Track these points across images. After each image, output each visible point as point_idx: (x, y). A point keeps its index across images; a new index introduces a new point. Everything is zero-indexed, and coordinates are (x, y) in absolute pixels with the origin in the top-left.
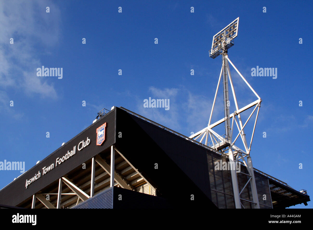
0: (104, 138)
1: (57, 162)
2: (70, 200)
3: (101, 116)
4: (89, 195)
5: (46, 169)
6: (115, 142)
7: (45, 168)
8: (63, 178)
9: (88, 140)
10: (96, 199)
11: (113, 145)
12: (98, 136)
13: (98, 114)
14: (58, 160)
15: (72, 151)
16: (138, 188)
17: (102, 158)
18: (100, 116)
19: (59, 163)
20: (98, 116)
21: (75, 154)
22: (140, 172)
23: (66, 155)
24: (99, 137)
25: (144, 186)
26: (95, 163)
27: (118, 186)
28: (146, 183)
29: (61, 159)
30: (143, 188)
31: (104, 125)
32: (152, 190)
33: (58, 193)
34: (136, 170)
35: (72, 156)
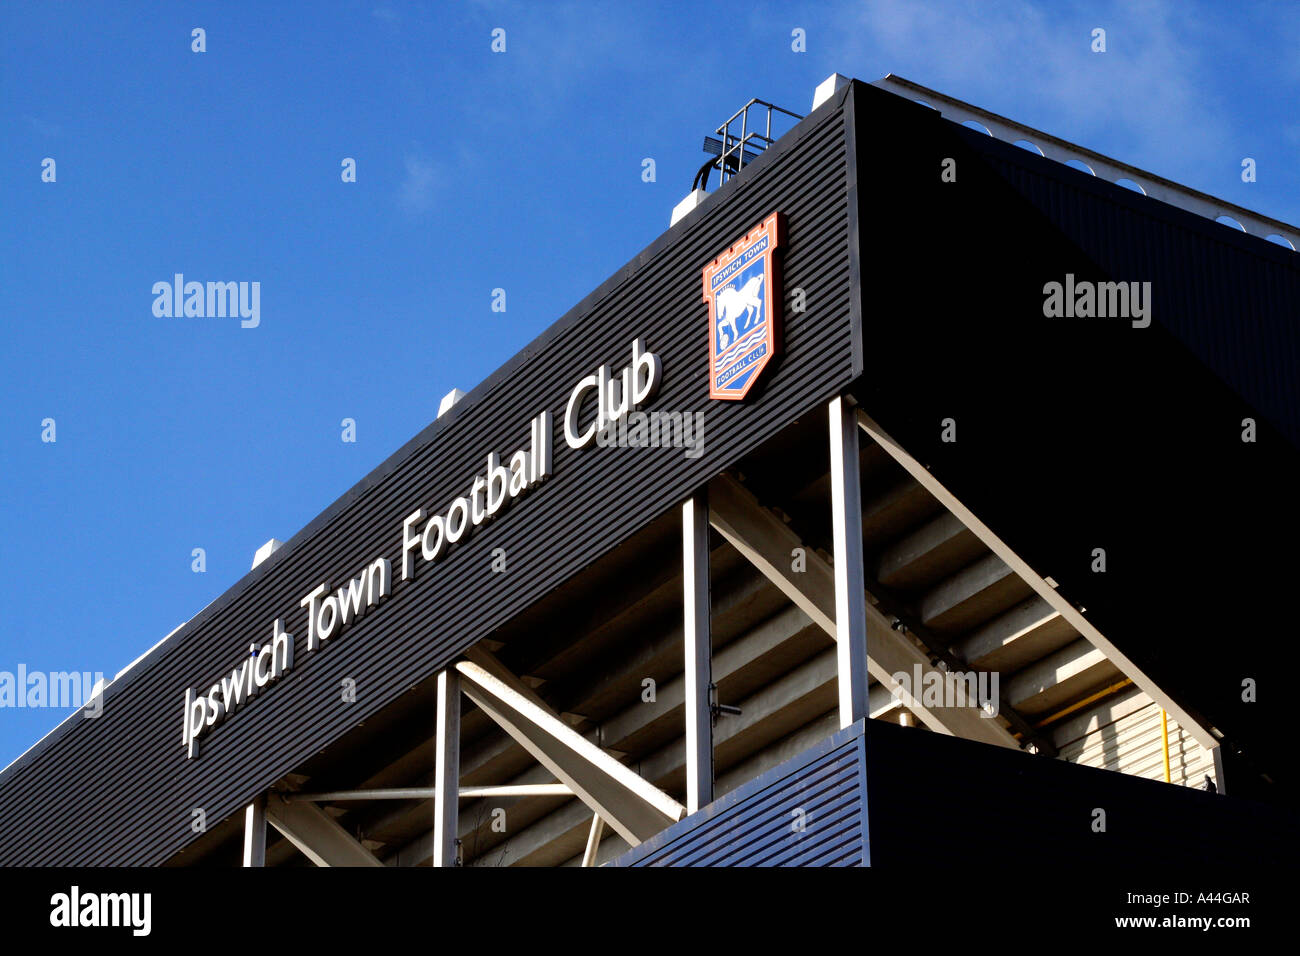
0: (764, 336)
1: (408, 544)
2: (528, 835)
3: (732, 161)
4: (679, 794)
5: (330, 601)
6: (857, 368)
7: (321, 599)
8: (465, 668)
9: (643, 359)
10: (735, 821)
11: (842, 393)
12: (715, 329)
13: (711, 144)
14: (418, 528)
15: (520, 455)
16: (1070, 734)
17: (761, 504)
18: (721, 162)
19: (429, 555)
20: (712, 164)
21: (548, 477)
22: (1075, 603)
23: (478, 485)
24: (727, 330)
25: (1117, 711)
26: (710, 542)
27: (904, 720)
28: (1131, 689)
29: (436, 520)
30: (1107, 727)
31: (764, 236)
32: (1186, 746)
33: (430, 782)
34: (1045, 587)
35: (525, 494)
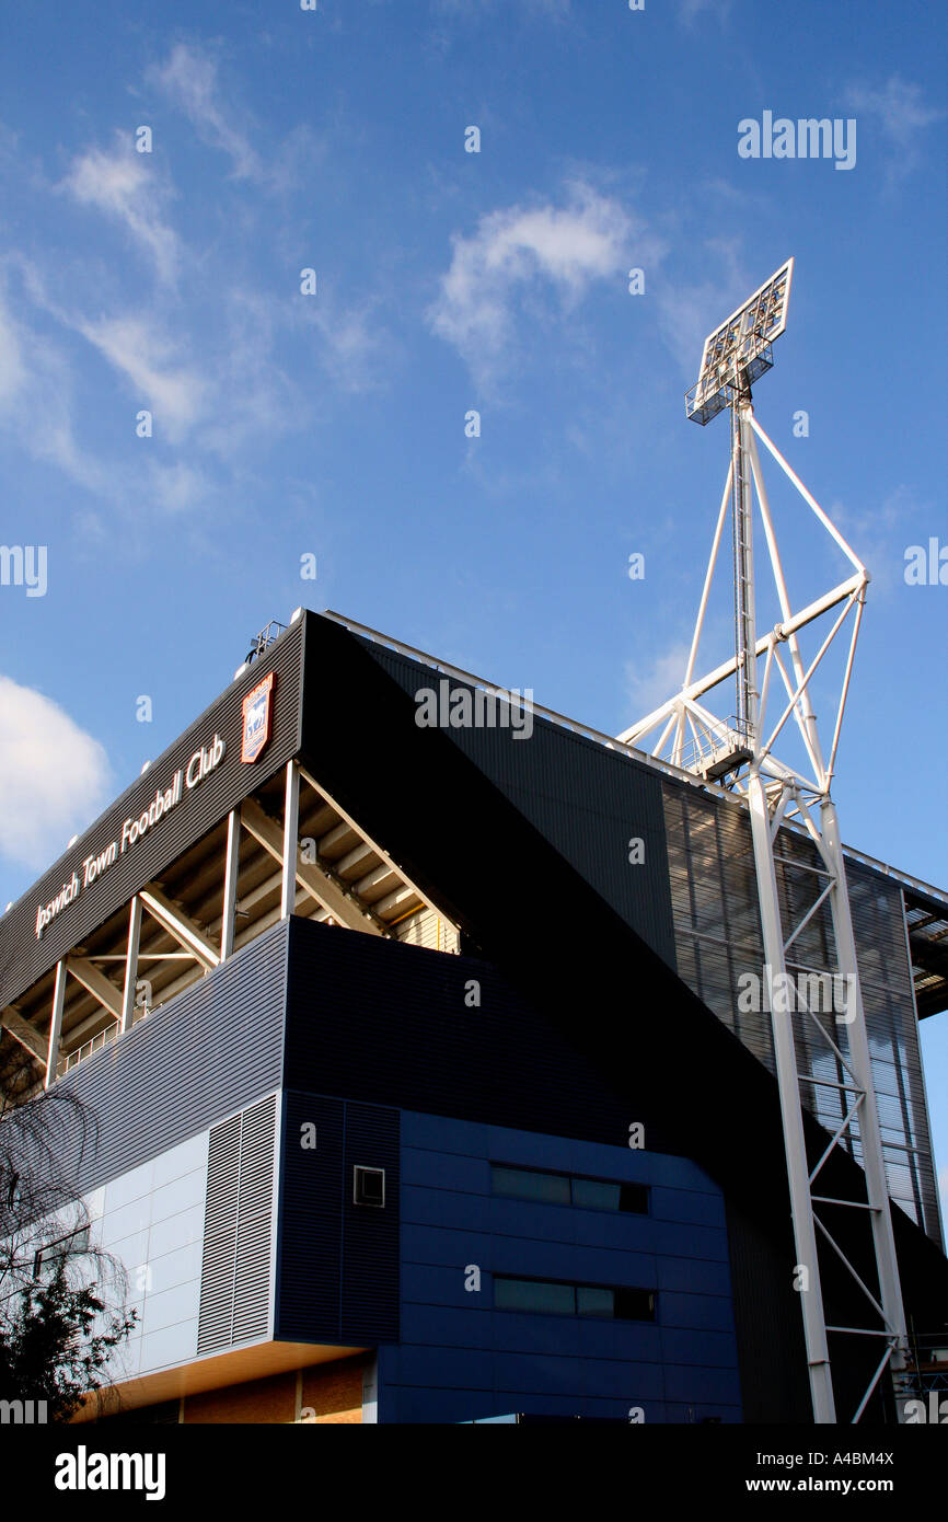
0: (263, 732)
1: (125, 836)
2: (181, 979)
3: (262, 650)
5: (94, 863)
6: (298, 748)
7: (91, 862)
8: (143, 894)
9: (219, 744)
11: (293, 758)
12: (246, 729)
13: (254, 642)
14: (129, 827)
15: (169, 791)
16: (401, 929)
17: (267, 814)
18: (258, 651)
19: (132, 840)
20: (254, 651)
21: (180, 802)
22: (397, 863)
23: (153, 806)
24: (250, 729)
25: (422, 916)
26: (243, 834)
27: (331, 922)
28: (425, 908)
29: (136, 824)
30: (418, 924)
31: (267, 684)
32: (447, 938)
33: (125, 953)
34: (384, 855)
35: (171, 810)
